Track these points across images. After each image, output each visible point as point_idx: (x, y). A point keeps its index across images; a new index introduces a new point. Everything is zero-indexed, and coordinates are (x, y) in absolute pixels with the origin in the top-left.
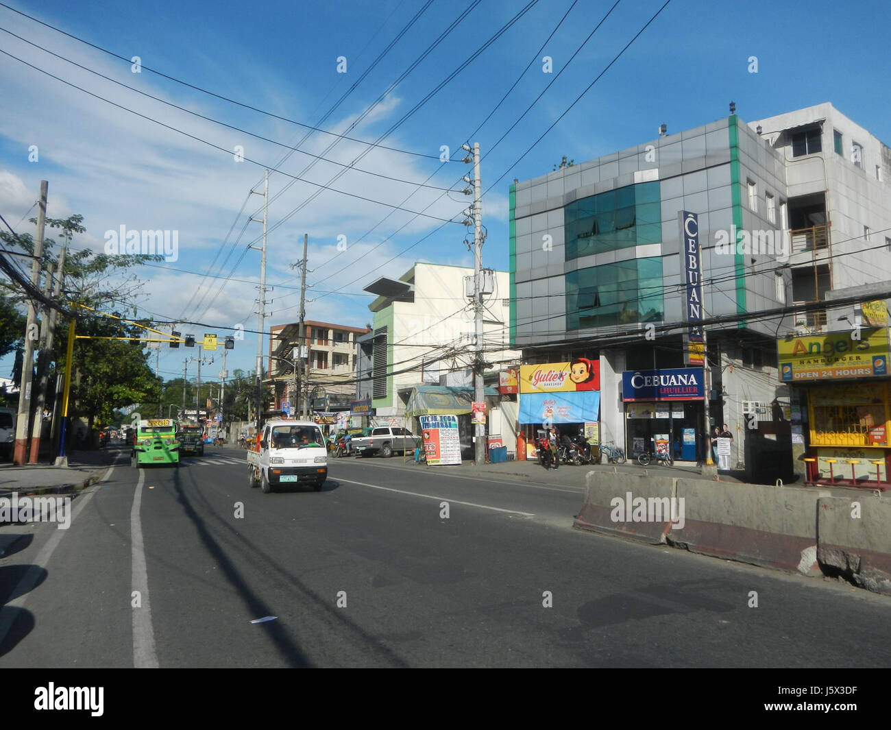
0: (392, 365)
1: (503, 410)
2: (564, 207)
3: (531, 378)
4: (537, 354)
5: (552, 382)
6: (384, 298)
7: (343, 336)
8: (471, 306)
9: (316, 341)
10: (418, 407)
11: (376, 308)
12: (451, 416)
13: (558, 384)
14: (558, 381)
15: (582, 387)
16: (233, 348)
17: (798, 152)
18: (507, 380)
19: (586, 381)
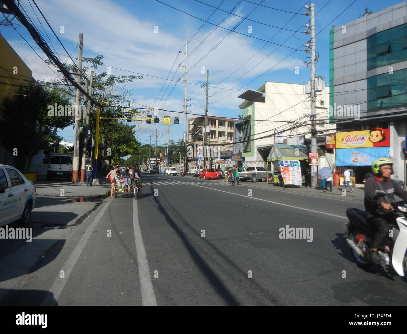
0: (254, 135)
1: (326, 158)
2: (367, 38)
3: (343, 140)
4: (346, 126)
5: (357, 142)
6: (248, 101)
7: (223, 123)
8: (309, 99)
10: (276, 156)
11: (243, 107)
12: (296, 161)
13: (361, 143)
14: (360, 141)
15: (376, 145)
16: (178, 124)
18: (329, 141)
19: (380, 141)
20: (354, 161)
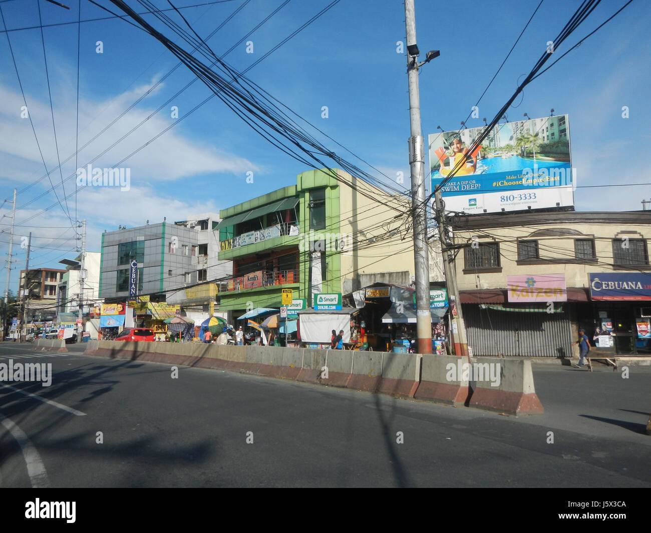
0: (67, 298)
1: (92, 322)
2: (119, 245)
3: (104, 310)
4: (109, 301)
9: (49, 279)
14: (113, 311)
15: (120, 313)
17: (202, 229)
19: (121, 311)
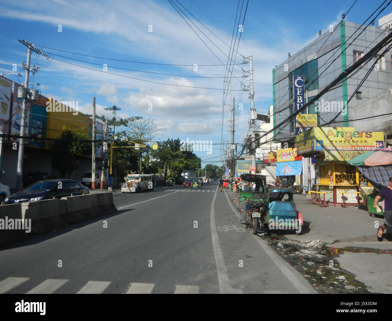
1: (267, 170)
2: (288, 76)
3: (280, 155)
5: (287, 157)
14: (289, 156)
15: (296, 159)
19: (297, 156)
20: (284, 172)
